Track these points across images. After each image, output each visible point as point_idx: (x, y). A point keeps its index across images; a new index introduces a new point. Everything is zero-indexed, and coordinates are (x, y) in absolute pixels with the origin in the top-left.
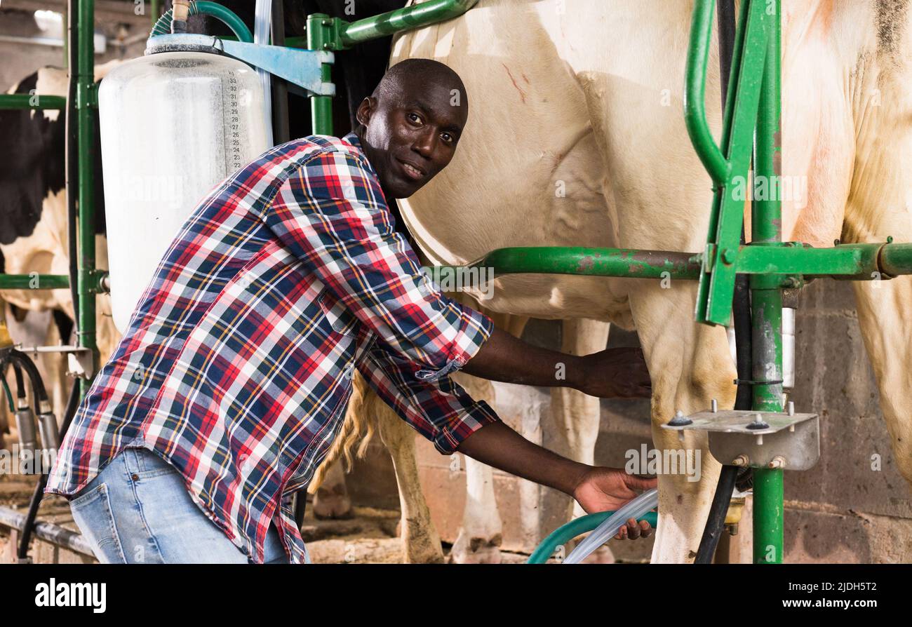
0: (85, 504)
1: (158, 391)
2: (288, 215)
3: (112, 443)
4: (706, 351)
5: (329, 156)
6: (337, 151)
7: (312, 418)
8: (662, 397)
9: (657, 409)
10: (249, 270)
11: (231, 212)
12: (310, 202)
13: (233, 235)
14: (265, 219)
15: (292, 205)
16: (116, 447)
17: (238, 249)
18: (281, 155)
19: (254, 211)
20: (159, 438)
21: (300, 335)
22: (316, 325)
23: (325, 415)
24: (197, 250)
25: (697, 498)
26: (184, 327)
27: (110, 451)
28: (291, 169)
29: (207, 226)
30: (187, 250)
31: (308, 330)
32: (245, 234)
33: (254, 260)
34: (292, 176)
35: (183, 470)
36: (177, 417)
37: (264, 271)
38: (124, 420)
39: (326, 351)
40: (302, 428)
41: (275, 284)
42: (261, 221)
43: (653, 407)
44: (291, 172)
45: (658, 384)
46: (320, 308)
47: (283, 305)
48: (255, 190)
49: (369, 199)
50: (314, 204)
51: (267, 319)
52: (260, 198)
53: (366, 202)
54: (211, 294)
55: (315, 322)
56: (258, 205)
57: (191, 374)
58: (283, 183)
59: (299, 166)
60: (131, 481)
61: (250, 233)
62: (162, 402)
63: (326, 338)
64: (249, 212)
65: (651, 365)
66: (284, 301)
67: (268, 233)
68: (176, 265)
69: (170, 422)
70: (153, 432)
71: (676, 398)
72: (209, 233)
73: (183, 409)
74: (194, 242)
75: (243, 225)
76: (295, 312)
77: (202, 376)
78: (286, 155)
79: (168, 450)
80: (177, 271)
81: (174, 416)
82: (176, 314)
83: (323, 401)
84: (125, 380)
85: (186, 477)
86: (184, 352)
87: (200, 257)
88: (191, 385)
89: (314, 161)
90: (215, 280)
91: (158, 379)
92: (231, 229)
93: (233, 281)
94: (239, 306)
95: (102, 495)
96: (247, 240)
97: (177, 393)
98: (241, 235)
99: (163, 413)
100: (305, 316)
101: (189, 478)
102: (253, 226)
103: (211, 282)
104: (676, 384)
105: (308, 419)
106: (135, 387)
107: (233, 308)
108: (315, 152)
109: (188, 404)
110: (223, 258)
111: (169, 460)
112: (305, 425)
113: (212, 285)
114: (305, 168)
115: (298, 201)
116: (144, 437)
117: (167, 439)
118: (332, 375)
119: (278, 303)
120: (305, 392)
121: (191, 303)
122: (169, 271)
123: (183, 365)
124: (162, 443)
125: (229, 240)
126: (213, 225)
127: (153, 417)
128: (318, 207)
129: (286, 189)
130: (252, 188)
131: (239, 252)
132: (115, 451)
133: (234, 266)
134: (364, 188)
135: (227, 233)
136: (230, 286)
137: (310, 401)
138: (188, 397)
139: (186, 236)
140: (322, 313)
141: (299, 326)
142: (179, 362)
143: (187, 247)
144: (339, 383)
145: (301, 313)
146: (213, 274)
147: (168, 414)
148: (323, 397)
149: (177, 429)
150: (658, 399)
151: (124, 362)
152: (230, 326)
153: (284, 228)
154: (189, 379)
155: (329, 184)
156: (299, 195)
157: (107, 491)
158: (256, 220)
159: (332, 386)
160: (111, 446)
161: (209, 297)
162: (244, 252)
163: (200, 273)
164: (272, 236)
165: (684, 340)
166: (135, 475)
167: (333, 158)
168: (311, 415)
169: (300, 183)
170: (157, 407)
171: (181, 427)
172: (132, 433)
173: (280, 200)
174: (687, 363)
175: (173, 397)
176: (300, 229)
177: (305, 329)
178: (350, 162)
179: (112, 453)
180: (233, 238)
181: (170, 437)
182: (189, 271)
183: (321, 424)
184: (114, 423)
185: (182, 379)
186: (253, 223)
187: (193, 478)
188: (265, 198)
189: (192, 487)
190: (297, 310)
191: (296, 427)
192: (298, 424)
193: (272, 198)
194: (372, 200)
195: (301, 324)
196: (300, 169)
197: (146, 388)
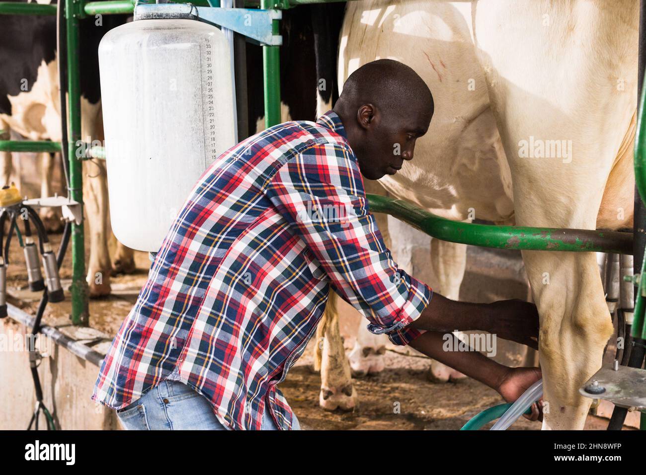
0: (128, 417)
1: (188, 332)
2: (284, 191)
3: (155, 374)
4: (587, 301)
5: (322, 147)
6: (328, 143)
7: (290, 340)
8: (550, 330)
9: (545, 341)
10: (251, 230)
11: (239, 185)
12: (303, 184)
13: (239, 204)
14: (265, 192)
15: (288, 184)
16: (158, 377)
17: (243, 214)
18: (280, 138)
19: (257, 185)
20: (191, 374)
21: (287, 280)
22: (300, 273)
23: (300, 337)
24: (210, 215)
25: (577, 410)
26: (203, 278)
27: (153, 380)
28: (289, 155)
29: (219, 195)
30: (201, 214)
31: (294, 277)
32: (249, 203)
33: (255, 223)
34: (291, 161)
35: (211, 399)
36: (204, 354)
37: (262, 230)
38: (163, 355)
39: (306, 292)
40: (282, 347)
41: (271, 241)
42: (263, 193)
43: (542, 339)
44: (290, 158)
45: (545, 320)
46: (304, 260)
47: (276, 257)
48: (259, 168)
49: (351, 186)
50: (306, 186)
51: (263, 268)
52: (261, 175)
53: (348, 189)
54: (222, 250)
55: (300, 271)
56: (260, 180)
57: (213, 316)
58: (282, 166)
59: (296, 153)
60: (163, 404)
61: (253, 202)
62: (192, 341)
63: (307, 283)
64: (252, 185)
65: (539, 304)
66: (277, 254)
67: (267, 202)
68: (193, 225)
69: (199, 358)
70: (186, 368)
71: (561, 333)
72: (220, 201)
73: (208, 346)
74: (208, 207)
75: (248, 196)
76: (285, 262)
77: (222, 318)
78: (284, 139)
79: (198, 383)
80: (194, 231)
81: (202, 353)
82: (195, 267)
83: (299, 327)
84: (161, 323)
85: (214, 404)
86: (206, 299)
87: (212, 221)
88: (214, 325)
89: (309, 149)
90: (224, 239)
91: (188, 322)
92: (238, 198)
93: (238, 239)
94: (243, 259)
95: (141, 413)
96: (250, 208)
97: (204, 333)
98: (246, 204)
99: (193, 351)
100: (293, 266)
101: (216, 405)
102: (256, 196)
103: (221, 240)
104: (560, 321)
105: (287, 340)
106: (170, 328)
107: (239, 260)
108: (310, 142)
109: (213, 341)
110: (231, 222)
111: (200, 391)
112: (285, 345)
113: (222, 243)
114: (301, 155)
115: (293, 182)
116: (180, 373)
117: (197, 374)
118: (308, 309)
119: (272, 255)
120: (287, 320)
121: (206, 258)
122: (187, 230)
123: (206, 310)
124: (194, 378)
125: (236, 207)
126: (224, 195)
127: (185, 355)
128: (309, 189)
129: (284, 171)
130: (255, 166)
131: (244, 217)
132: (156, 381)
133: (239, 228)
134: (348, 177)
135: (234, 202)
136: (236, 243)
137: (290, 327)
138: (212, 335)
139: (200, 201)
140: (306, 264)
141: (287, 273)
142: (203, 307)
143: (201, 211)
144: (313, 314)
145: (289, 263)
146: (222, 234)
147: (197, 351)
148: (299, 324)
149: (205, 364)
150: (546, 333)
151: (160, 308)
152: (236, 275)
153: (279, 200)
154: (211, 321)
155: (320, 172)
156: (295, 176)
157: (144, 410)
158: (258, 192)
159: (308, 317)
160: (154, 376)
161: (221, 252)
162: (247, 217)
163: (212, 234)
164: (271, 205)
165: (567, 287)
166: (166, 399)
167: (324, 150)
168: (290, 338)
169: (297, 168)
170: (188, 346)
171: (208, 362)
172: (170, 367)
173: (278, 179)
174: (570, 306)
175: (200, 337)
176: (292, 204)
177: (292, 276)
178: (339, 153)
179: (154, 382)
180: (240, 205)
181: (199, 373)
182: (204, 231)
183: (296, 343)
184: (156, 358)
185: (206, 321)
186: (256, 195)
187: (219, 405)
188: (265, 175)
189: (219, 412)
190: (286, 261)
191: (277, 346)
192: (280, 344)
193: (271, 176)
194: (353, 188)
195: (289, 272)
196: (297, 156)
197: (179, 329)
